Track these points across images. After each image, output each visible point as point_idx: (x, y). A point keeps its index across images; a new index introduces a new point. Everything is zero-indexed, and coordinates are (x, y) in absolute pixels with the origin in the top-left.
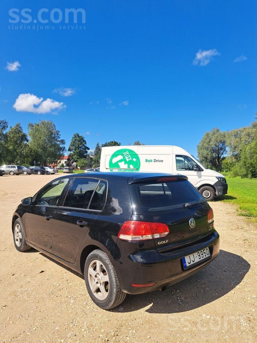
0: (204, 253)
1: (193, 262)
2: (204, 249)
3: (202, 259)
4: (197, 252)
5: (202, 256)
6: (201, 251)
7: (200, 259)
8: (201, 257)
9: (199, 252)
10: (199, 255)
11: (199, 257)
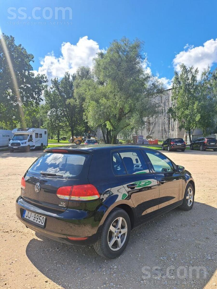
0: (40, 219)
1: (29, 218)
2: (41, 216)
3: (35, 221)
4: (35, 214)
5: (37, 220)
6: (38, 216)
7: (34, 220)
8: (35, 220)
9: (36, 214)
10: (35, 217)
11: (34, 219)
